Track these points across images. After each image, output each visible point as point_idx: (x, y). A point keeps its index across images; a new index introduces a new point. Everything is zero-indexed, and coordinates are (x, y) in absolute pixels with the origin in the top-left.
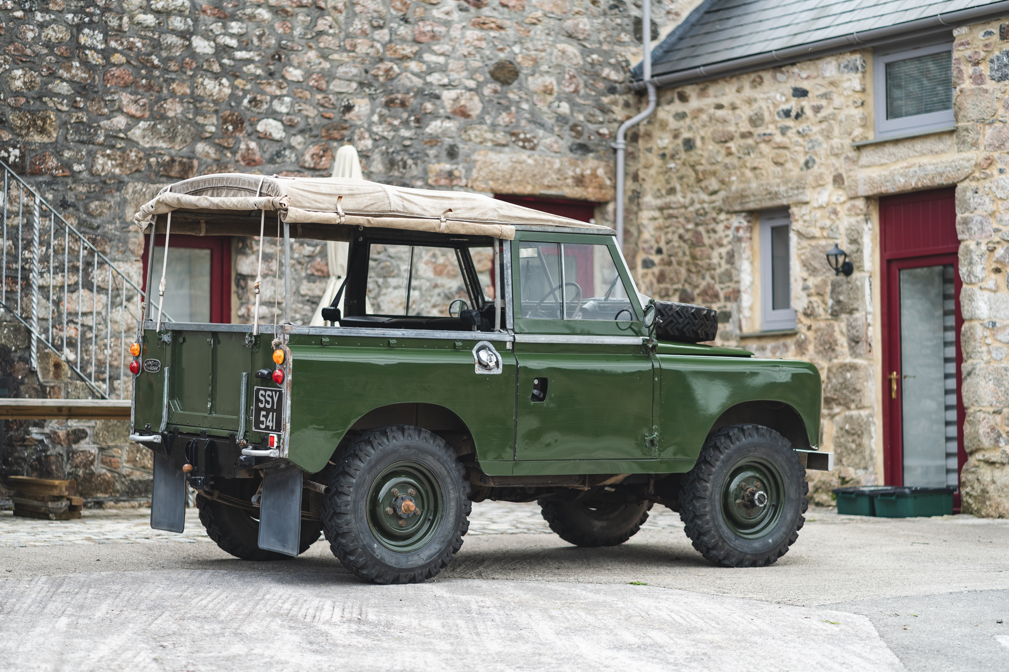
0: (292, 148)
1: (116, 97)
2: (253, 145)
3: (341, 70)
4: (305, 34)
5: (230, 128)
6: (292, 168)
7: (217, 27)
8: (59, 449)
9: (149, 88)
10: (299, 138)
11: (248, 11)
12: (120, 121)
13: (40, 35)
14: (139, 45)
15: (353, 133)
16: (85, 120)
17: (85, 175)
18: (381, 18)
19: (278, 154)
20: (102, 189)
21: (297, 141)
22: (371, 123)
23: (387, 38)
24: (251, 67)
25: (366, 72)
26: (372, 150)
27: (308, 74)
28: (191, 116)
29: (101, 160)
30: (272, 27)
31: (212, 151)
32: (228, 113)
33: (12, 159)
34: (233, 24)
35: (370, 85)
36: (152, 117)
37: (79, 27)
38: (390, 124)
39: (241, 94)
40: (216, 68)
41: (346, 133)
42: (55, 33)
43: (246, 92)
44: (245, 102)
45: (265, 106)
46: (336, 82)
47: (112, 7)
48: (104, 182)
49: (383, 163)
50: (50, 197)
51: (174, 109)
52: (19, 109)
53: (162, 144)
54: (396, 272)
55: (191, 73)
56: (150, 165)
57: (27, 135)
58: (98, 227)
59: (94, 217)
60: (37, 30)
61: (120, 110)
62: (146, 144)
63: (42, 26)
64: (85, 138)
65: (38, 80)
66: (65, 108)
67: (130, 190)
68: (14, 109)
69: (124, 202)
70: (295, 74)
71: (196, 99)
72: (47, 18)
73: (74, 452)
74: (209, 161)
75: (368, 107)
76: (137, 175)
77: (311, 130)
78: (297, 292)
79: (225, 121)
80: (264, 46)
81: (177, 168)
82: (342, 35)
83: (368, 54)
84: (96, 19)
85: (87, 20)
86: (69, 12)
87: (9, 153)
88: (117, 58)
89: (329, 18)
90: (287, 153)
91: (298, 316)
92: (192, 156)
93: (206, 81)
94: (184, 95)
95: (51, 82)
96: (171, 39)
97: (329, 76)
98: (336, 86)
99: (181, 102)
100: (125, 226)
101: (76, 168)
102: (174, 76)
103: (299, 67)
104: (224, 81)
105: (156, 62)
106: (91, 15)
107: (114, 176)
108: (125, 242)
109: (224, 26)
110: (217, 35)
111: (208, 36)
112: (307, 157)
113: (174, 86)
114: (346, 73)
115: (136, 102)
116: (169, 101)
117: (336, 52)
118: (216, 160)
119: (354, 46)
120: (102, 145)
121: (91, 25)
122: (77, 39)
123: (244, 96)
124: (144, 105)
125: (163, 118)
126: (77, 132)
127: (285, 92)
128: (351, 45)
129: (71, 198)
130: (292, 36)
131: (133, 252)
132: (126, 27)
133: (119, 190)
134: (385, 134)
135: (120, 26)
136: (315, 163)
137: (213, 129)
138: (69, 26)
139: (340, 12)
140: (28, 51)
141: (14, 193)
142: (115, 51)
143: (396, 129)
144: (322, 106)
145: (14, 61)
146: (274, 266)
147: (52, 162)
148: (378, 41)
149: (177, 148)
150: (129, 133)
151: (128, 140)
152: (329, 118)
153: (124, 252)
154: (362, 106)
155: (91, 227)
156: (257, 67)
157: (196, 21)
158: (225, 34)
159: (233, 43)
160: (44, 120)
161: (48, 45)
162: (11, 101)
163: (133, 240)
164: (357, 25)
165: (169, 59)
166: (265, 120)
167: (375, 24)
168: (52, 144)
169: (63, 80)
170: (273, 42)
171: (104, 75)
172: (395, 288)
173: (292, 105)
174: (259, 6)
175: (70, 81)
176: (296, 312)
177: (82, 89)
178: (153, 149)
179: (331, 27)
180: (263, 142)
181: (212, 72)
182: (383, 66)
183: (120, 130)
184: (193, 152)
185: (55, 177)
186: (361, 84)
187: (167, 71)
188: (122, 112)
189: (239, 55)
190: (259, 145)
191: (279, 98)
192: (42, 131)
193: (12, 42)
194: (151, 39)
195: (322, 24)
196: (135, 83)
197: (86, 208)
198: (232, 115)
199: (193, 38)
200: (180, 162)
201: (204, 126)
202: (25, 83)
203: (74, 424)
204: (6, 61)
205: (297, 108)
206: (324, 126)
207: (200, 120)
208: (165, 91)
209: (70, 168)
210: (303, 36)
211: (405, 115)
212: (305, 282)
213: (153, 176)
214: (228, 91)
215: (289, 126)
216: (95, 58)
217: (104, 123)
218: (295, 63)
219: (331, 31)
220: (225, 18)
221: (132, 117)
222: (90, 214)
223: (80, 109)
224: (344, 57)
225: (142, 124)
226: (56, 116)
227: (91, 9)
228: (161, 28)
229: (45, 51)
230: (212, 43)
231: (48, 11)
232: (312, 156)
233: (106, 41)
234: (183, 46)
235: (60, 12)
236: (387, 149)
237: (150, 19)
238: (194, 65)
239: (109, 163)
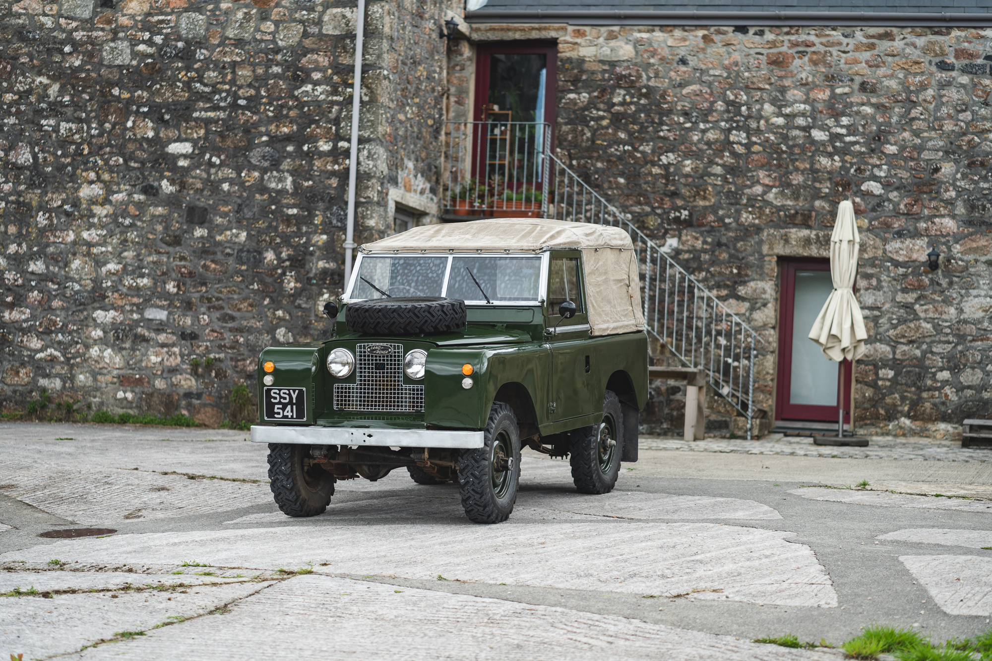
0: (889, 200)
1: (755, 174)
2: (858, 200)
3: (930, 144)
4: (901, 121)
5: (840, 189)
6: (889, 214)
7: (830, 122)
8: (661, 398)
9: (779, 166)
10: (895, 193)
11: (855, 109)
12: (758, 189)
13: (703, 137)
14: (773, 138)
15: (940, 187)
16: (733, 189)
17: (734, 225)
18: (964, 104)
19: (879, 205)
20: (745, 234)
21: (894, 195)
22: (955, 180)
23: (970, 118)
24: (857, 147)
25: (951, 143)
26: (956, 199)
27: (902, 148)
28: (810, 183)
29: (745, 215)
30: (873, 118)
31: (827, 206)
32: (839, 179)
33: (683, 217)
34: (844, 118)
35: (954, 153)
36: (781, 185)
37: (729, 130)
38: (971, 179)
39: (848, 165)
40: (830, 149)
41: (934, 187)
42: (711, 136)
43: (852, 164)
44: (852, 171)
45: (868, 173)
46: (926, 152)
47: (753, 115)
48: (747, 229)
49: (965, 208)
50: (709, 240)
51: (797, 179)
52: (689, 185)
53: (789, 203)
54: (976, 285)
55: (810, 154)
56: (780, 216)
57: (695, 201)
58: (743, 258)
59: (741, 252)
60: (700, 134)
61: (758, 182)
62: (778, 203)
63: (704, 131)
64: (733, 201)
65: (701, 166)
66: (719, 183)
67: (765, 234)
68: (685, 185)
69: (761, 242)
70: (891, 149)
71: (813, 171)
72: (708, 126)
73: (671, 401)
74: (825, 212)
75: (954, 168)
76: (771, 224)
77: (905, 187)
78: (893, 300)
79: (837, 184)
80: (867, 131)
81: (799, 217)
82: (931, 119)
83: (953, 131)
84: (741, 124)
85: (734, 125)
86: (723, 121)
87: (681, 213)
88: (756, 148)
89: (921, 108)
90: (886, 204)
91: (894, 317)
92: (812, 208)
93: (822, 159)
94: (805, 169)
95: (710, 167)
96: (796, 132)
97: (920, 149)
98: (925, 155)
99: (803, 173)
100: (762, 256)
101: (727, 221)
102: (797, 157)
103: (895, 144)
104: (836, 158)
105: (784, 148)
106: (737, 122)
107: (754, 225)
108: (761, 267)
109: (837, 121)
110: (830, 128)
111: (824, 128)
112: (902, 206)
113: (797, 163)
114: (935, 145)
115: (769, 176)
116: (794, 174)
117: (926, 131)
118: (829, 211)
119: (941, 127)
120: (745, 205)
121: (738, 128)
122: (729, 137)
123: (851, 167)
124: (775, 177)
125: (789, 185)
126: (727, 197)
127: (883, 162)
128: (939, 126)
129: (724, 240)
130: (891, 123)
131: (767, 274)
132: (763, 127)
133: (757, 234)
134: (967, 186)
135: (758, 127)
136: (908, 210)
137: (827, 190)
138: (723, 130)
139: (930, 103)
140: (694, 148)
141: (684, 238)
142: (755, 143)
143: (976, 183)
144: (915, 170)
145: (685, 156)
146: (874, 282)
147: (711, 218)
148: (962, 121)
149: (801, 204)
150: (765, 197)
151: (764, 200)
152: (920, 178)
153: (761, 275)
154: (947, 168)
155: (738, 258)
156: (861, 146)
157: (814, 119)
158: (836, 126)
159: (843, 131)
160: (705, 191)
161: (709, 143)
162: (683, 180)
163: (767, 266)
164: (944, 110)
165: (794, 146)
166: (867, 183)
167: (959, 108)
168: (710, 206)
169: (718, 164)
170: (875, 128)
171: (747, 159)
172: (975, 297)
173: (889, 170)
174: (863, 104)
175: (723, 166)
176: (893, 313)
177: (730, 170)
178: (783, 206)
179: (921, 114)
180: (866, 198)
181: (827, 152)
182: (966, 138)
183: (759, 195)
184: (813, 206)
185: (712, 227)
186: (947, 153)
187: (792, 154)
188: (760, 183)
189: (848, 139)
190: (862, 200)
191: (879, 167)
192: (705, 198)
193: (683, 143)
194: (781, 134)
195: (914, 113)
196: (769, 163)
197: (735, 246)
198: (842, 180)
199: (812, 131)
200: (802, 214)
201: (820, 189)
202: (692, 169)
203: (672, 382)
204: (679, 156)
205: (893, 172)
206: (916, 184)
207: (817, 185)
208: (791, 167)
209: (723, 221)
210: (899, 122)
211: (984, 172)
212: (899, 293)
213: (782, 224)
214: (838, 164)
215: (887, 186)
216: (740, 149)
217: (747, 191)
218: (892, 140)
219: (922, 117)
220: (837, 115)
221: (767, 186)
222: (737, 250)
223: (730, 183)
224: (933, 134)
225: (774, 190)
226: (713, 188)
227: (738, 118)
228: (789, 126)
229: (705, 147)
230: (827, 133)
231: (708, 122)
232: (906, 206)
233: (748, 137)
234: (805, 136)
235: (716, 121)
236: (968, 197)
237: (780, 121)
238: (813, 148)
239: (751, 217)
